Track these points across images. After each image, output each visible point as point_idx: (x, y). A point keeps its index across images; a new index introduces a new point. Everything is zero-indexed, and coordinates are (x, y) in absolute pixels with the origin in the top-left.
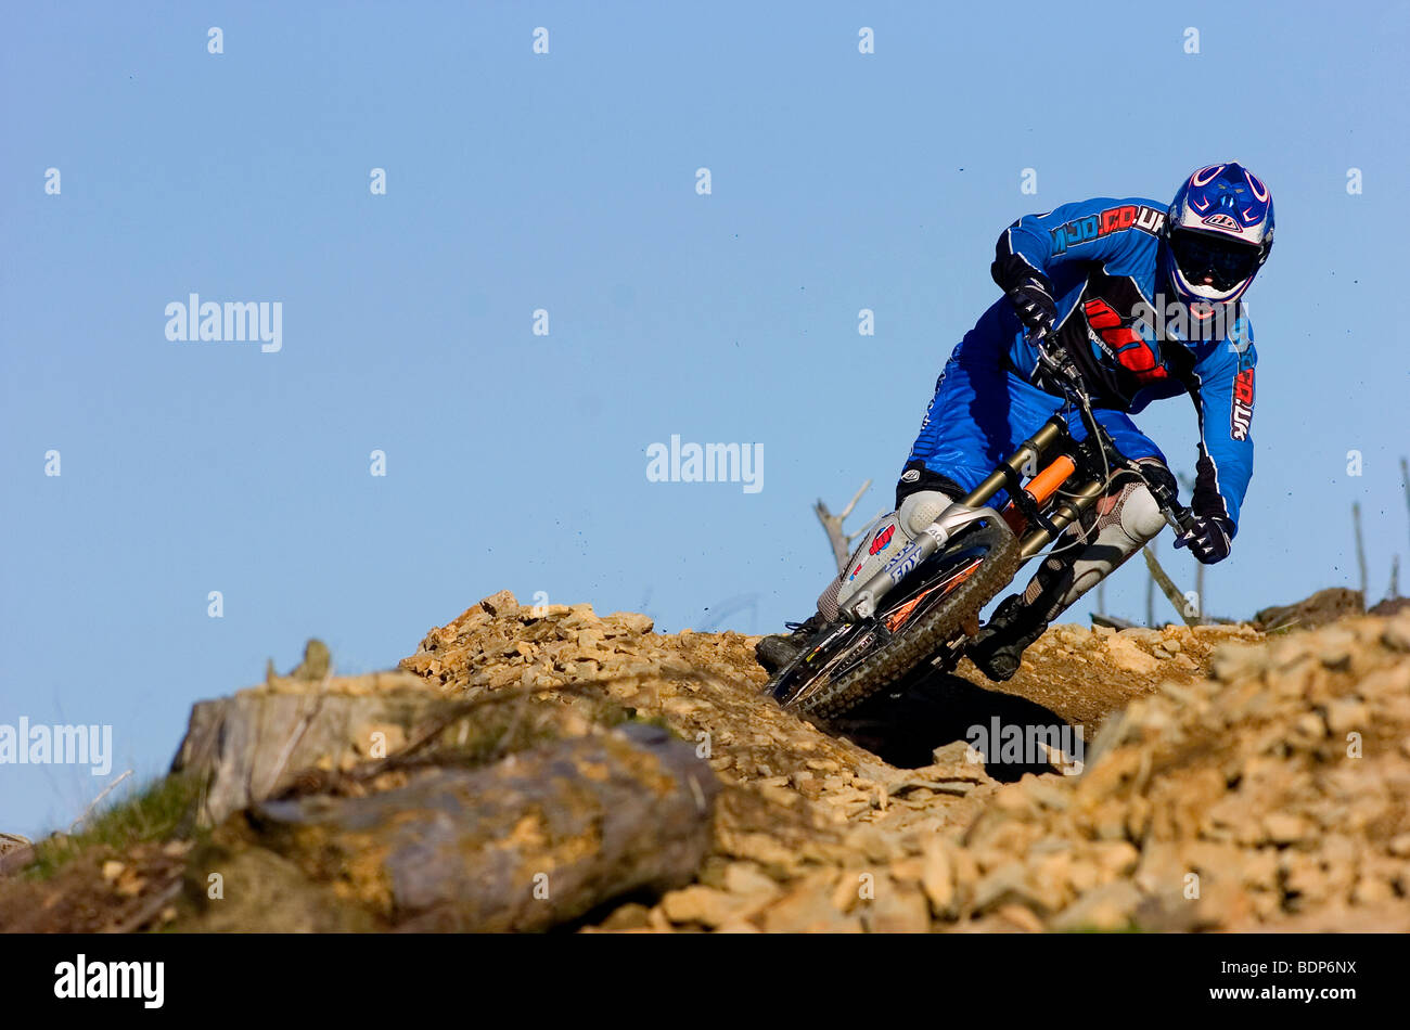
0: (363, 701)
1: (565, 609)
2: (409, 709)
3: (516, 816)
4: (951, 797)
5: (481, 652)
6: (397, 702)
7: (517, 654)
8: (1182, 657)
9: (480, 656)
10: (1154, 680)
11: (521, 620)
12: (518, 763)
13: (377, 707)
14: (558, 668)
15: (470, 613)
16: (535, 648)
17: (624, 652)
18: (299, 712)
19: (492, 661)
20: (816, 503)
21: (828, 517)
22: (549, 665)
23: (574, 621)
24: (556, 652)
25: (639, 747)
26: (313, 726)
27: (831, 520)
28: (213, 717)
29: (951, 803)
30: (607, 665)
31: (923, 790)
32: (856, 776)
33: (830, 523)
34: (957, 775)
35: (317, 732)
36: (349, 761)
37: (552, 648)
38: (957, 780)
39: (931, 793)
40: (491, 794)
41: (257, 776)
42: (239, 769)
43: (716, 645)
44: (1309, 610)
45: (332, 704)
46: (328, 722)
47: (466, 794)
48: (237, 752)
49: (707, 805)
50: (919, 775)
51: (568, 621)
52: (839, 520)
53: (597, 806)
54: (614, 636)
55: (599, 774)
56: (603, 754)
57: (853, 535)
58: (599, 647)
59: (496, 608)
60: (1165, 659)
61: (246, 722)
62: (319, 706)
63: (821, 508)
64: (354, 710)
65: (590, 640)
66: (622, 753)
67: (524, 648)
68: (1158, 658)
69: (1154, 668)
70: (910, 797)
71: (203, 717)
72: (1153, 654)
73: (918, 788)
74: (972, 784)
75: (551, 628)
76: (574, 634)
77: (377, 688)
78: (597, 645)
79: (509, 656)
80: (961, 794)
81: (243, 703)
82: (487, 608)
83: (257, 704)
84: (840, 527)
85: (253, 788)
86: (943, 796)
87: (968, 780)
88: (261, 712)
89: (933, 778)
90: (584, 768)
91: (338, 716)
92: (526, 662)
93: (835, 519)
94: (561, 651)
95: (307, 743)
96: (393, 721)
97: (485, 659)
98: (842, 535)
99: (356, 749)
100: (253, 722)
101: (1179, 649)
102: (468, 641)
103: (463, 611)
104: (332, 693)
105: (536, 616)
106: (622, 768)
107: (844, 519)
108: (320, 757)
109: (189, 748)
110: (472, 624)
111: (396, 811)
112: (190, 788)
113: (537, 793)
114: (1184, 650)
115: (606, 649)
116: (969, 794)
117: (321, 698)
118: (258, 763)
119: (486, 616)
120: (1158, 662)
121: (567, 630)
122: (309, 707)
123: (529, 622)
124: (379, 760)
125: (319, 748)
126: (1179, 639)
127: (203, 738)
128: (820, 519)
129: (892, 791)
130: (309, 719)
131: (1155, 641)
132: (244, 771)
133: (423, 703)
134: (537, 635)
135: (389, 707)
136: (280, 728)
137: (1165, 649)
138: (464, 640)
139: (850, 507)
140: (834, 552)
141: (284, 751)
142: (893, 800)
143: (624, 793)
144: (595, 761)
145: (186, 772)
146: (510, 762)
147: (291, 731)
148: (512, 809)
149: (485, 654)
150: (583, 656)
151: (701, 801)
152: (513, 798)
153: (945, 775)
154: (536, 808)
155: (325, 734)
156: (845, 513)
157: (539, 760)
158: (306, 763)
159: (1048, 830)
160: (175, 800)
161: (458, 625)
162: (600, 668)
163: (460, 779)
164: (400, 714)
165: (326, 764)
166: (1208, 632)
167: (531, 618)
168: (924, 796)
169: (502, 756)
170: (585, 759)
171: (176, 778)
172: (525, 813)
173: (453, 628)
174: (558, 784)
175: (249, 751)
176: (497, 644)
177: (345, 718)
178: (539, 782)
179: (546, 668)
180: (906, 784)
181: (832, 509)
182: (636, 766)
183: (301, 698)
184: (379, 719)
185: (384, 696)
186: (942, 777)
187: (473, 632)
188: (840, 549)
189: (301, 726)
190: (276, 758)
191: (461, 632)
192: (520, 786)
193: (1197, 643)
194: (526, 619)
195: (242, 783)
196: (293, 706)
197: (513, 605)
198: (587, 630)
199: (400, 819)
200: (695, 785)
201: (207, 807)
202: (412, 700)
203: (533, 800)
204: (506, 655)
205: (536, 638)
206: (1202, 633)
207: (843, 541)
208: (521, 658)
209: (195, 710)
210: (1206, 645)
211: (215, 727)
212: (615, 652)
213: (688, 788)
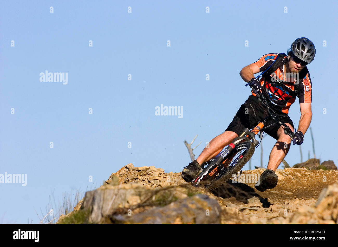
0: (129, 190)
1: (148, 167)
2: (140, 192)
3: (175, 218)
4: (254, 211)
5: (128, 178)
6: (137, 190)
7: (138, 179)
8: (290, 176)
9: (127, 180)
10: (284, 181)
11: (137, 170)
12: (174, 204)
13: (133, 192)
14: (149, 182)
15: (122, 169)
16: (142, 177)
17: (165, 177)
18: (114, 194)
19: (131, 181)
20: (184, 141)
21: (187, 144)
22: (147, 181)
23: (151, 170)
24: (148, 178)
25: (202, 200)
26: (117, 196)
27: (188, 145)
28: (91, 195)
29: (255, 213)
30: (162, 181)
31: (247, 209)
32: (227, 206)
33: (188, 146)
34: (255, 206)
35: (118, 198)
36: (127, 205)
37: (147, 177)
38: (255, 207)
39: (249, 210)
40: (169, 212)
41: (104, 209)
42: (99, 208)
43: (179, 175)
44: (307, 164)
45: (122, 191)
46: (121, 196)
47: (163, 212)
48: (98, 204)
49: (219, 214)
50: (245, 206)
51: (149, 170)
52: (190, 145)
53: (194, 215)
54: (162, 174)
55: (193, 207)
56: (194, 202)
57: (194, 148)
58: (159, 177)
59: (129, 168)
60: (286, 176)
61: (100, 196)
62: (118, 192)
63: (185, 142)
64: (127, 192)
65: (156, 175)
66: (198, 201)
67: (139, 177)
68: (284, 176)
69: (283, 179)
70: (244, 211)
71: (88, 195)
72: (283, 175)
73: (246, 209)
74: (259, 208)
75: (145, 172)
76: (152, 173)
77: (132, 187)
78: (159, 176)
79: (136, 179)
80: (256, 210)
81: (99, 191)
82: (127, 168)
83: (103, 192)
84: (190, 146)
85: (103, 213)
86: (253, 211)
87: (258, 207)
88: (104, 194)
89: (249, 207)
90: (190, 205)
91: (123, 194)
92: (140, 180)
93: (189, 144)
94: (150, 178)
95: (116, 201)
96: (136, 195)
97: (129, 180)
98: (191, 148)
99: (128, 202)
100: (102, 196)
101: (289, 174)
102: (123, 176)
103: (120, 169)
104: (121, 189)
105: (141, 169)
106: (199, 205)
107: (191, 144)
108: (119, 204)
109: (85, 203)
110: (123, 172)
111: (147, 217)
112: (87, 213)
113: (180, 212)
114: (290, 174)
115: (161, 177)
116: (258, 210)
117: (119, 189)
118: (104, 206)
119: (127, 170)
120: (284, 177)
121: (150, 173)
122: (116, 192)
123: (139, 171)
124: (136, 205)
125: (119, 202)
126: (289, 171)
127: (88, 201)
128: (185, 145)
129: (239, 210)
130: (116, 195)
131: (283, 172)
132: (101, 208)
133: (143, 190)
134: (142, 174)
135: (135, 191)
136: (109, 197)
137: (285, 174)
138: (122, 176)
139: (193, 141)
140: (189, 152)
141: (110, 203)
142: (240, 212)
143: (200, 211)
144: (192, 204)
145: (85, 209)
146: (172, 204)
147: (112, 198)
148: (174, 216)
149: (129, 179)
150: (155, 179)
151: (218, 213)
152: (174, 213)
153: (252, 205)
154: (180, 216)
155: (120, 199)
156: (191, 143)
157: (179, 204)
158: (116, 206)
159: (311, 218)
160: (83, 216)
161: (119, 172)
162: (160, 182)
163: (161, 209)
164: (138, 193)
165: (121, 206)
166: (295, 170)
167: (139, 170)
168: (247, 211)
169: (170, 202)
170: (190, 203)
171: (82, 211)
172: (177, 217)
173: (118, 173)
174: (184, 209)
175: (101, 204)
176: (132, 176)
177: (125, 194)
178: (180, 209)
179: (146, 182)
180: (242, 208)
181: (188, 142)
182: (202, 205)
183: (114, 190)
184: (133, 195)
185: (134, 189)
186: (251, 206)
187: (124, 174)
188: (191, 152)
189: (114, 197)
190: (108, 205)
191: (120, 174)
192: (175, 210)
193: (293, 172)
194: (138, 170)
195: (100, 211)
196: (112, 192)
197: (133, 167)
198: (155, 172)
199: (148, 219)
200: (216, 209)
201: (91, 218)
202: (141, 190)
203: (179, 214)
204: (135, 179)
205: (141, 175)
206: (293, 170)
207: (191, 150)
208: (139, 179)
209: (86, 193)
210: (295, 173)
211: (92, 197)
212: (163, 178)
213: (215, 210)
